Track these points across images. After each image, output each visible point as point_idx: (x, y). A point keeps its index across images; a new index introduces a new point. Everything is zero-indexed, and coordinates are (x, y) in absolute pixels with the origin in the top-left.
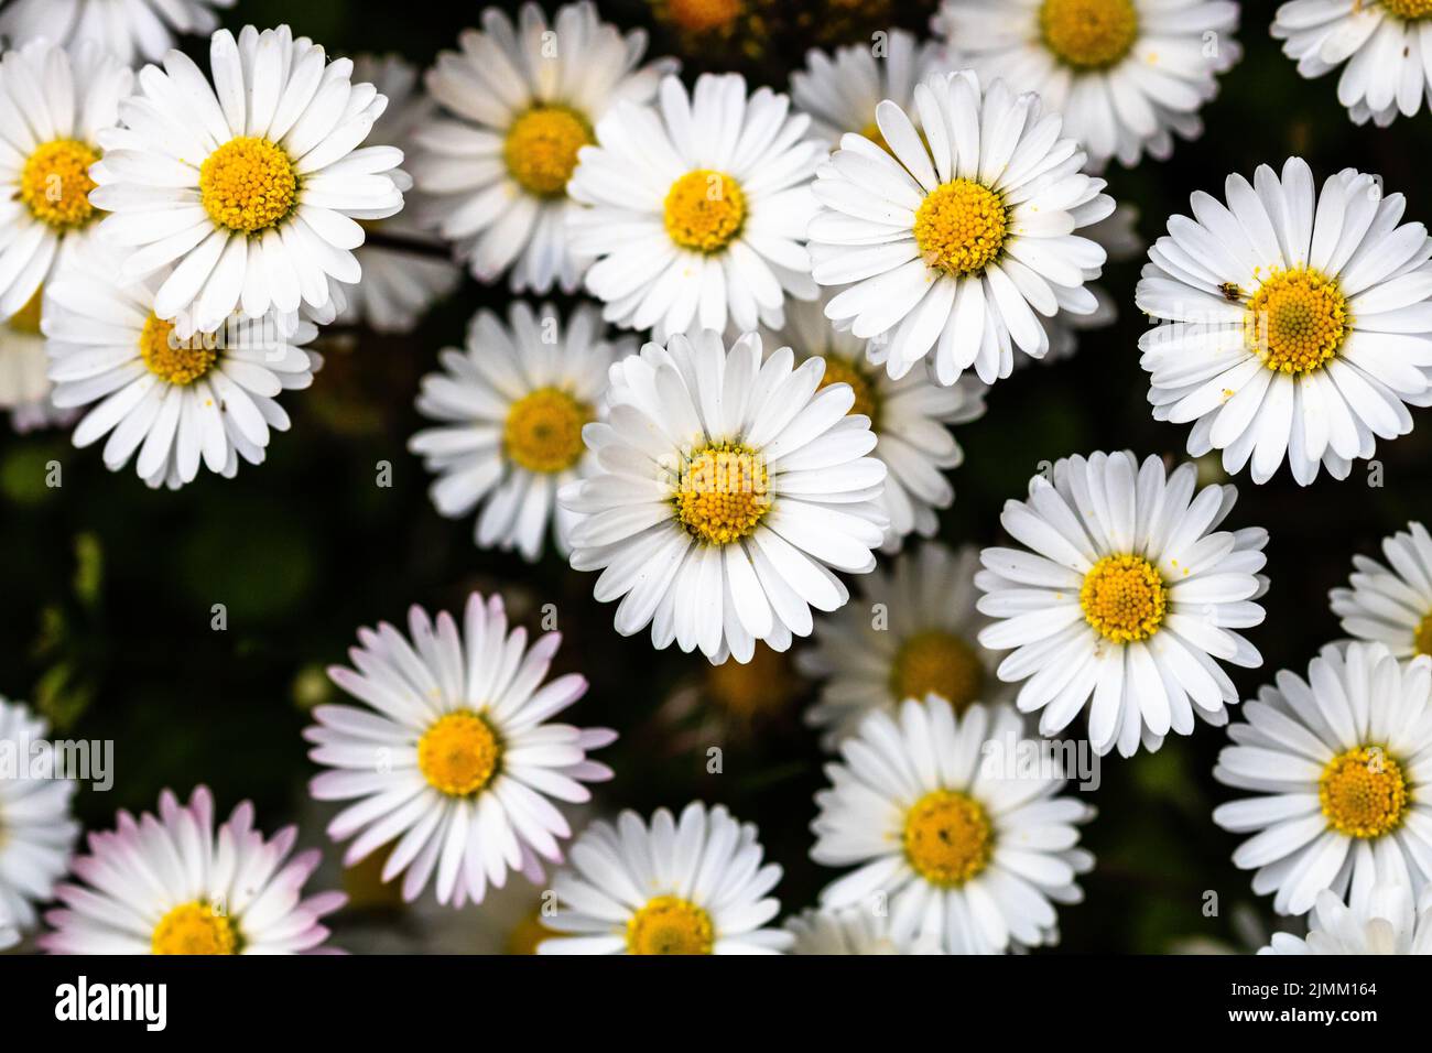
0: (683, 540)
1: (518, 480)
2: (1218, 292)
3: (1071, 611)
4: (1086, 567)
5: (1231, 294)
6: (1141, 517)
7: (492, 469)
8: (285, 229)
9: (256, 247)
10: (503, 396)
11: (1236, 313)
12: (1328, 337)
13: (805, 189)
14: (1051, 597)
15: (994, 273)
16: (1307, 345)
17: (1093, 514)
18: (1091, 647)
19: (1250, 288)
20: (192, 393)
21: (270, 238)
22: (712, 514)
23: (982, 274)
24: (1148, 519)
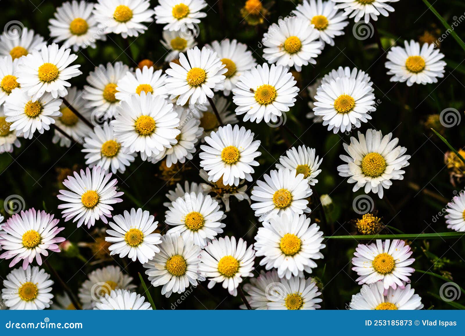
0: (137, 134)
1: (104, 159)
2: (249, 91)
3: (220, 159)
4: (222, 150)
5: (252, 91)
6: (234, 139)
7: (99, 157)
8: (55, 81)
9: (49, 84)
10: (101, 142)
11: (254, 95)
12: (272, 96)
13: (164, 86)
14: (215, 157)
15: (203, 85)
16: (268, 97)
17: (224, 139)
18: (224, 166)
19: (255, 90)
20: (35, 119)
21: (52, 82)
22: (143, 127)
23: (200, 86)
24: (236, 139)
